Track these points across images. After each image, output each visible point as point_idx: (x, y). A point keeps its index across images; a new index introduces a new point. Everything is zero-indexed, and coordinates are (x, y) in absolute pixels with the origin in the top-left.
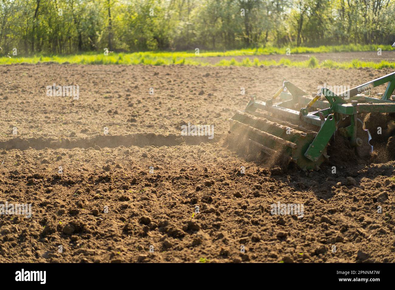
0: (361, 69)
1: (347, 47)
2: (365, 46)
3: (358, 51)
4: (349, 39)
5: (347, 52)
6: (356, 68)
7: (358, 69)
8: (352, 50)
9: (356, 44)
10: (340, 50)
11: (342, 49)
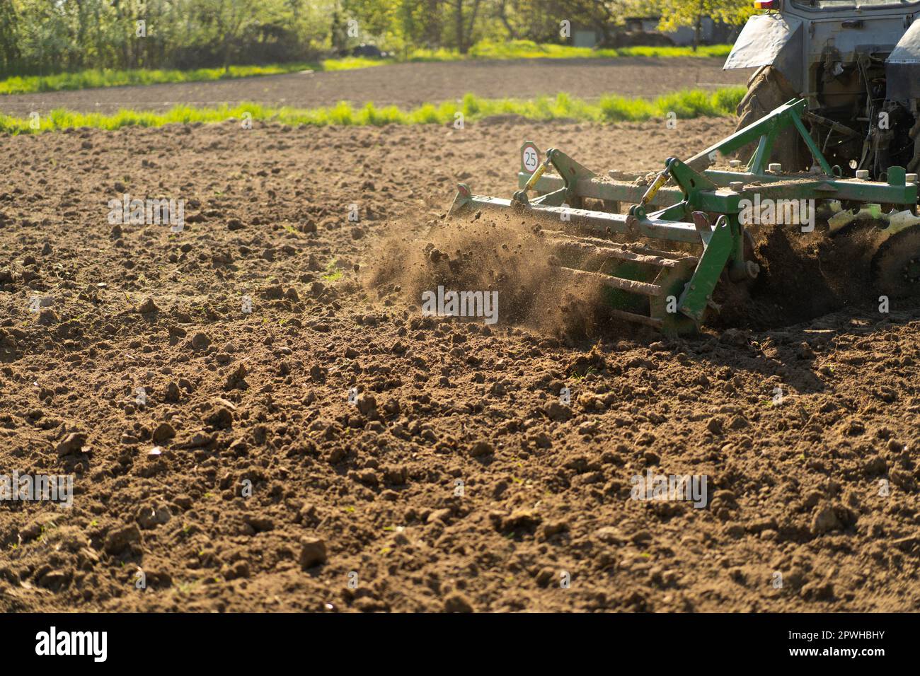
0: (70, 131)
1: (75, 77)
2: (120, 74)
3: (102, 87)
4: (85, 59)
5: (75, 89)
6: (59, 130)
7: (65, 133)
8: (87, 86)
9: (101, 70)
10: (57, 87)
11: (62, 84)
